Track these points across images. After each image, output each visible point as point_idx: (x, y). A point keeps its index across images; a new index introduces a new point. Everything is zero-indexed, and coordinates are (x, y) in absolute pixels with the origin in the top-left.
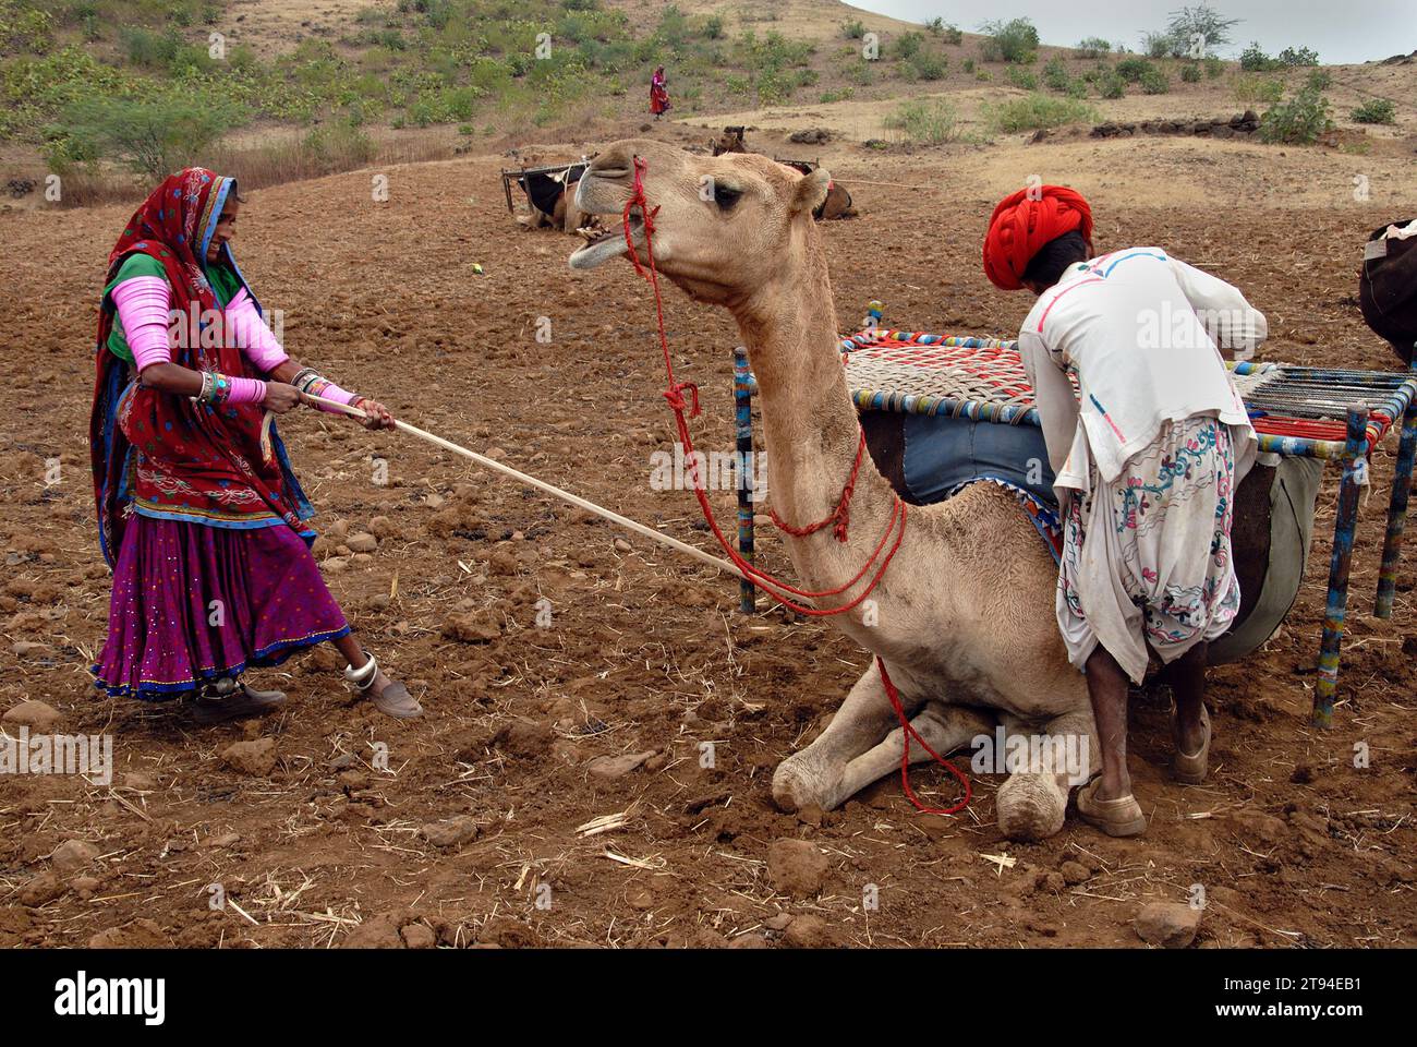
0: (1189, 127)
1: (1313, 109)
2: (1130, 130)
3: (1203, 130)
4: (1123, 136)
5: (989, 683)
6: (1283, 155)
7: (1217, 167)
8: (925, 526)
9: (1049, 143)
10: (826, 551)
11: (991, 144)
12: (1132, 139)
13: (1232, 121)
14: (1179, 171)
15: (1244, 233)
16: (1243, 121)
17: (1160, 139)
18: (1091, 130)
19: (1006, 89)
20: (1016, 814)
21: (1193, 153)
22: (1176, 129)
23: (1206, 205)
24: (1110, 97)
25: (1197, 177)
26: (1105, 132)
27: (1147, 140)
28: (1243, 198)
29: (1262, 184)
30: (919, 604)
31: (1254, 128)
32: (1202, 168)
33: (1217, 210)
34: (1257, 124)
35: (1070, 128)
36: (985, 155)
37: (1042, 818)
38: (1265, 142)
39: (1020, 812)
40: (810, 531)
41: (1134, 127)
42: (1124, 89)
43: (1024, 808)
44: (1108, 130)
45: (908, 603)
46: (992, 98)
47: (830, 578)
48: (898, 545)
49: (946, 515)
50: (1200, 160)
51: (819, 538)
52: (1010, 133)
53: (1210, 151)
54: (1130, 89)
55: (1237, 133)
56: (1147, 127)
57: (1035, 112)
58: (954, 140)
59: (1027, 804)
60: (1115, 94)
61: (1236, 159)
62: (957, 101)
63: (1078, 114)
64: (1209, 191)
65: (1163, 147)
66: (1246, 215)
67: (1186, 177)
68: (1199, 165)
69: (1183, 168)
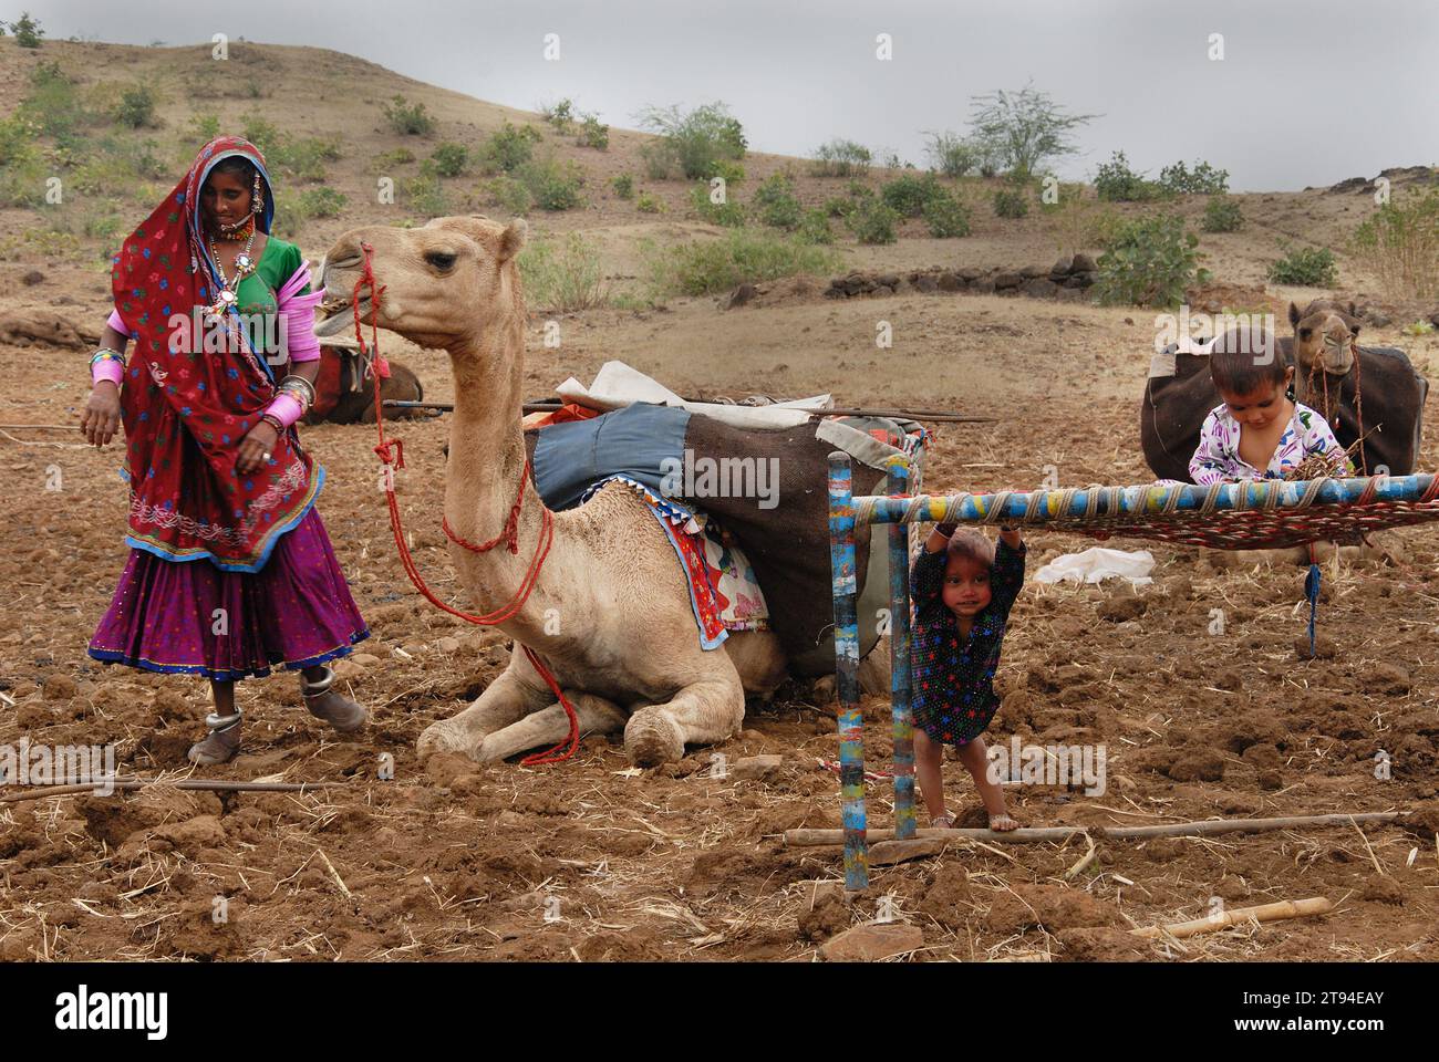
0: (988, 280)
1: (1176, 251)
2: (892, 285)
3: (1009, 285)
4: (879, 296)
5: (624, 667)
6: (1129, 322)
7: (1023, 340)
8: (567, 529)
9: (759, 306)
10: (501, 565)
11: (662, 309)
12: (893, 299)
13: (1054, 272)
14: (963, 344)
15: (1053, 429)
16: (1072, 272)
17: (936, 299)
18: (828, 286)
19: (689, 226)
20: (641, 742)
21: (987, 318)
22: (964, 283)
23: (1003, 393)
24: (872, 241)
25: (991, 353)
26: (848, 288)
27: (917, 300)
28: (1061, 383)
29: (1094, 364)
30: (567, 599)
31: (1090, 282)
32: (1000, 341)
33: (1018, 400)
34: (1093, 275)
35: (792, 283)
36: (649, 326)
37: (664, 743)
38: (1105, 304)
39: (645, 740)
40: (488, 548)
41: (897, 282)
42: (895, 229)
43: (647, 736)
44: (855, 285)
45: (560, 599)
46: (663, 240)
47: (503, 588)
48: (548, 548)
49: (585, 519)
50: (998, 329)
51: (493, 554)
52: (695, 295)
53: (1014, 315)
54: (907, 228)
55: (1064, 290)
56: (918, 282)
57: (738, 259)
58: (599, 305)
59: (650, 732)
60: (879, 236)
61: (1055, 328)
62: (603, 242)
63: (809, 265)
64: (1009, 374)
65: (939, 310)
66: (1062, 406)
67: (974, 354)
68: (995, 336)
69: (970, 339)
